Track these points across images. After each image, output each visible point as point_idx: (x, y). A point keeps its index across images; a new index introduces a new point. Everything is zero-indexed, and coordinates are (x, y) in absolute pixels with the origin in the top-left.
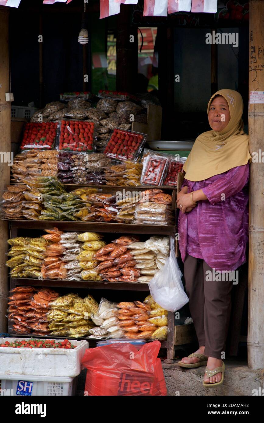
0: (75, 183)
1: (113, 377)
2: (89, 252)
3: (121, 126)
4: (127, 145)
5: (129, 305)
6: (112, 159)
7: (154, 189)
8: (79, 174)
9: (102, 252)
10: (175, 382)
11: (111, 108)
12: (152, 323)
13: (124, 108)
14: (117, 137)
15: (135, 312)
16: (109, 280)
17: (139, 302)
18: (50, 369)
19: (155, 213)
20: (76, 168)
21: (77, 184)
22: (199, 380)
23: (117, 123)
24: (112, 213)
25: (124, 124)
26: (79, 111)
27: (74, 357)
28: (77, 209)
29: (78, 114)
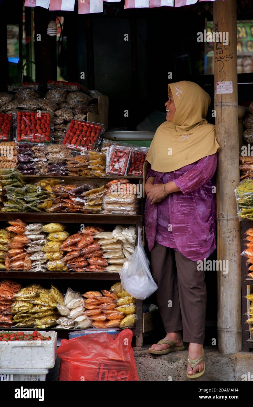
0: (37, 174)
1: (91, 367)
2: (55, 243)
3: (76, 116)
4: (86, 136)
5: (97, 294)
6: (72, 149)
7: (121, 179)
8: (40, 165)
9: (70, 243)
10: (146, 369)
11: (62, 98)
12: (120, 312)
13: (75, 98)
14: (76, 128)
15: (102, 301)
16: (76, 270)
17: (105, 291)
18: (27, 361)
19: (123, 203)
20: (36, 160)
21: (38, 175)
22: (171, 367)
23: (72, 114)
24: (79, 203)
25: (79, 115)
26: (32, 102)
27: (51, 349)
28: (41, 201)
29: (31, 105)
